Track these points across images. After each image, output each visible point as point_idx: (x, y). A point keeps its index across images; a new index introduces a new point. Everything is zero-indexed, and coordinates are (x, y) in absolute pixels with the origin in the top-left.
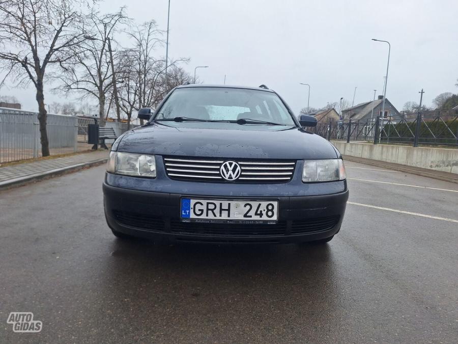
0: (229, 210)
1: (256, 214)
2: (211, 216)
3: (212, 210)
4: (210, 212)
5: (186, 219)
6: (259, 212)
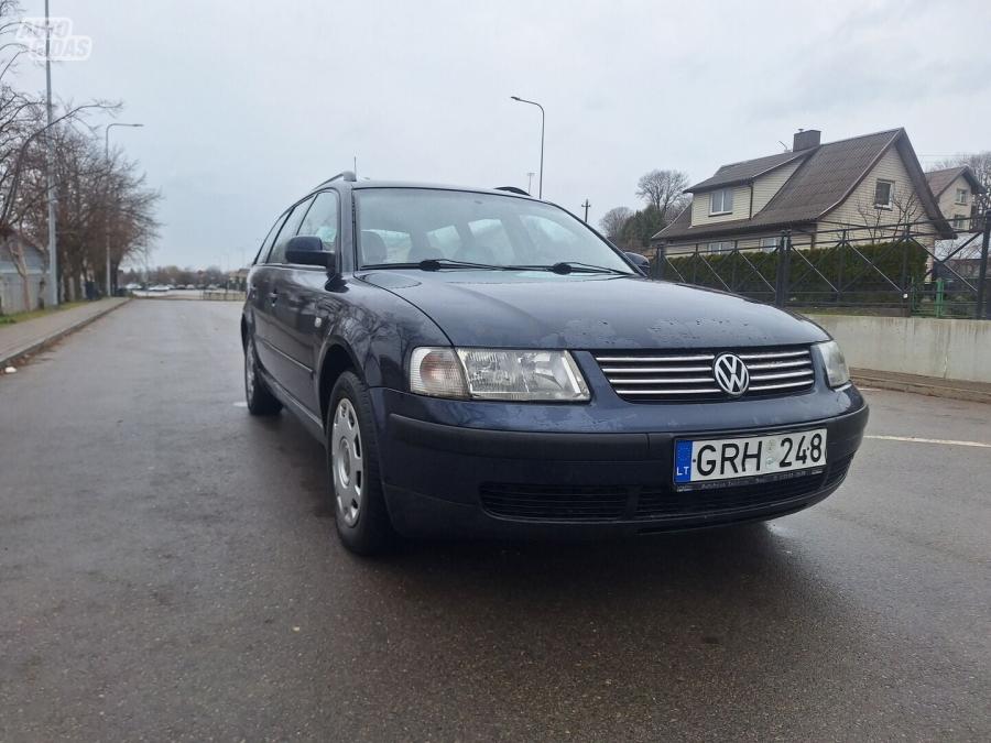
0: (758, 456)
1: (798, 458)
2: (728, 473)
3: (731, 460)
4: (727, 464)
5: (683, 484)
6: (801, 454)
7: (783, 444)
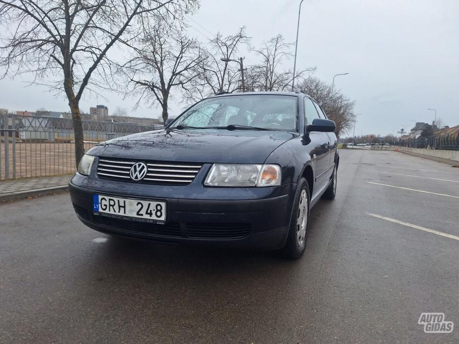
0: (124, 207)
1: (147, 213)
2: (112, 212)
3: (113, 206)
4: (111, 207)
5: (95, 212)
6: (149, 212)
7: (137, 205)
